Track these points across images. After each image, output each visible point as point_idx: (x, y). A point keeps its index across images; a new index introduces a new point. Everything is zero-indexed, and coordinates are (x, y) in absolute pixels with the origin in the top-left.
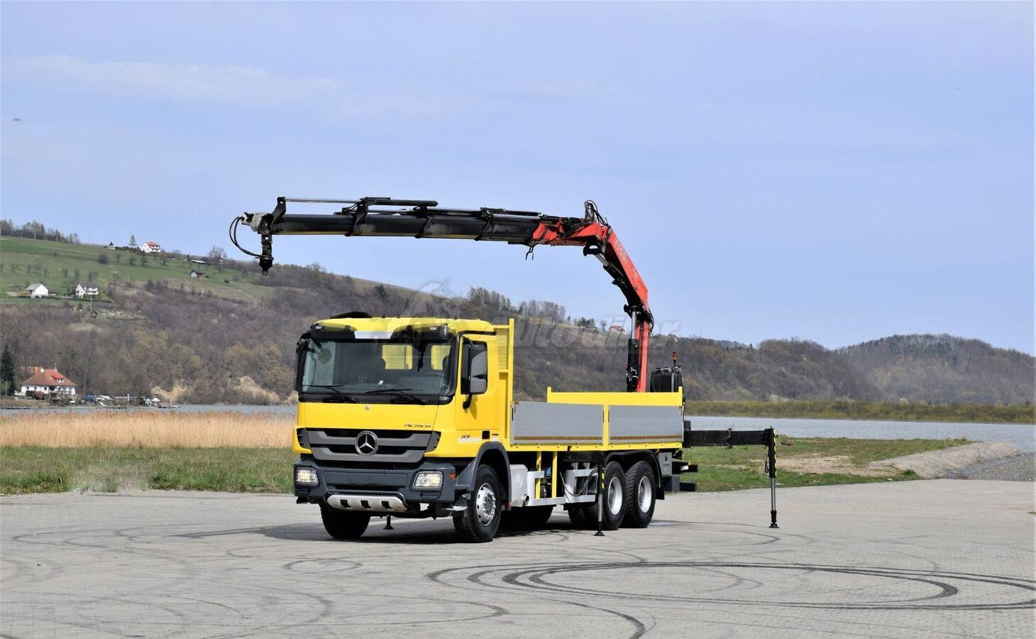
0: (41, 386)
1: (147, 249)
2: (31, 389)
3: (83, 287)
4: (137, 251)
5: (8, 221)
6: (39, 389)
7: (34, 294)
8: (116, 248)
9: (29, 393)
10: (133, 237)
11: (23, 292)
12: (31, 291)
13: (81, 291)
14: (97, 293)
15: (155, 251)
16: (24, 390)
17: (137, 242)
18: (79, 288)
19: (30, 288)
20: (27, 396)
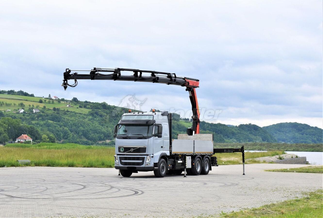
0: (22, 139)
1: (54, 98)
2: (19, 140)
3: (35, 110)
4: (51, 99)
5: (13, 90)
6: (21, 141)
7: (21, 112)
8: (45, 98)
9: (19, 142)
10: (50, 95)
11: (17, 111)
12: (20, 111)
13: (34, 111)
14: (39, 112)
15: (56, 99)
16: (17, 141)
17: (51, 97)
18: (34, 110)
19: (19, 110)
20: (18, 142)
